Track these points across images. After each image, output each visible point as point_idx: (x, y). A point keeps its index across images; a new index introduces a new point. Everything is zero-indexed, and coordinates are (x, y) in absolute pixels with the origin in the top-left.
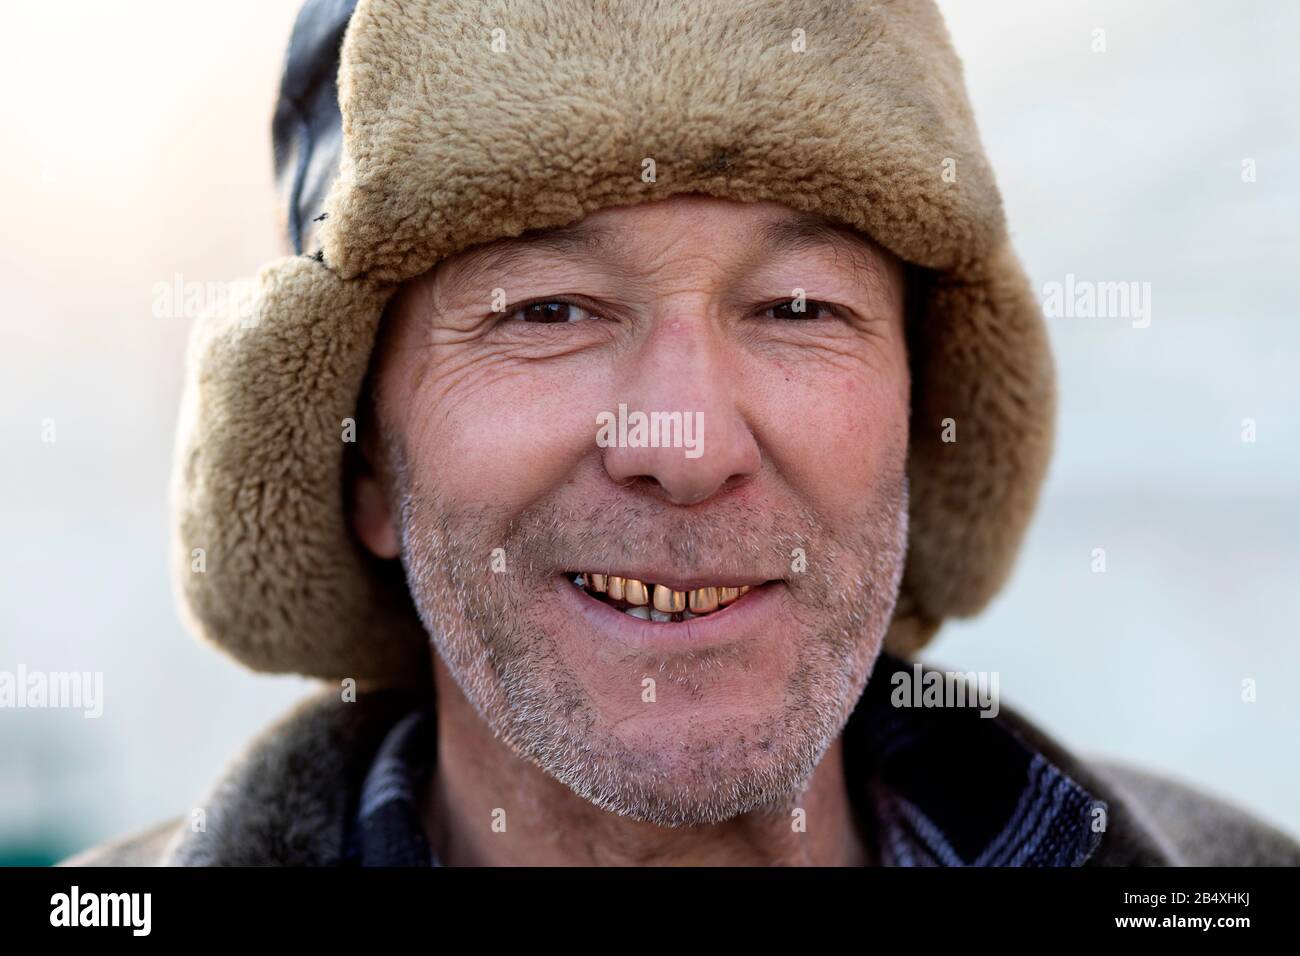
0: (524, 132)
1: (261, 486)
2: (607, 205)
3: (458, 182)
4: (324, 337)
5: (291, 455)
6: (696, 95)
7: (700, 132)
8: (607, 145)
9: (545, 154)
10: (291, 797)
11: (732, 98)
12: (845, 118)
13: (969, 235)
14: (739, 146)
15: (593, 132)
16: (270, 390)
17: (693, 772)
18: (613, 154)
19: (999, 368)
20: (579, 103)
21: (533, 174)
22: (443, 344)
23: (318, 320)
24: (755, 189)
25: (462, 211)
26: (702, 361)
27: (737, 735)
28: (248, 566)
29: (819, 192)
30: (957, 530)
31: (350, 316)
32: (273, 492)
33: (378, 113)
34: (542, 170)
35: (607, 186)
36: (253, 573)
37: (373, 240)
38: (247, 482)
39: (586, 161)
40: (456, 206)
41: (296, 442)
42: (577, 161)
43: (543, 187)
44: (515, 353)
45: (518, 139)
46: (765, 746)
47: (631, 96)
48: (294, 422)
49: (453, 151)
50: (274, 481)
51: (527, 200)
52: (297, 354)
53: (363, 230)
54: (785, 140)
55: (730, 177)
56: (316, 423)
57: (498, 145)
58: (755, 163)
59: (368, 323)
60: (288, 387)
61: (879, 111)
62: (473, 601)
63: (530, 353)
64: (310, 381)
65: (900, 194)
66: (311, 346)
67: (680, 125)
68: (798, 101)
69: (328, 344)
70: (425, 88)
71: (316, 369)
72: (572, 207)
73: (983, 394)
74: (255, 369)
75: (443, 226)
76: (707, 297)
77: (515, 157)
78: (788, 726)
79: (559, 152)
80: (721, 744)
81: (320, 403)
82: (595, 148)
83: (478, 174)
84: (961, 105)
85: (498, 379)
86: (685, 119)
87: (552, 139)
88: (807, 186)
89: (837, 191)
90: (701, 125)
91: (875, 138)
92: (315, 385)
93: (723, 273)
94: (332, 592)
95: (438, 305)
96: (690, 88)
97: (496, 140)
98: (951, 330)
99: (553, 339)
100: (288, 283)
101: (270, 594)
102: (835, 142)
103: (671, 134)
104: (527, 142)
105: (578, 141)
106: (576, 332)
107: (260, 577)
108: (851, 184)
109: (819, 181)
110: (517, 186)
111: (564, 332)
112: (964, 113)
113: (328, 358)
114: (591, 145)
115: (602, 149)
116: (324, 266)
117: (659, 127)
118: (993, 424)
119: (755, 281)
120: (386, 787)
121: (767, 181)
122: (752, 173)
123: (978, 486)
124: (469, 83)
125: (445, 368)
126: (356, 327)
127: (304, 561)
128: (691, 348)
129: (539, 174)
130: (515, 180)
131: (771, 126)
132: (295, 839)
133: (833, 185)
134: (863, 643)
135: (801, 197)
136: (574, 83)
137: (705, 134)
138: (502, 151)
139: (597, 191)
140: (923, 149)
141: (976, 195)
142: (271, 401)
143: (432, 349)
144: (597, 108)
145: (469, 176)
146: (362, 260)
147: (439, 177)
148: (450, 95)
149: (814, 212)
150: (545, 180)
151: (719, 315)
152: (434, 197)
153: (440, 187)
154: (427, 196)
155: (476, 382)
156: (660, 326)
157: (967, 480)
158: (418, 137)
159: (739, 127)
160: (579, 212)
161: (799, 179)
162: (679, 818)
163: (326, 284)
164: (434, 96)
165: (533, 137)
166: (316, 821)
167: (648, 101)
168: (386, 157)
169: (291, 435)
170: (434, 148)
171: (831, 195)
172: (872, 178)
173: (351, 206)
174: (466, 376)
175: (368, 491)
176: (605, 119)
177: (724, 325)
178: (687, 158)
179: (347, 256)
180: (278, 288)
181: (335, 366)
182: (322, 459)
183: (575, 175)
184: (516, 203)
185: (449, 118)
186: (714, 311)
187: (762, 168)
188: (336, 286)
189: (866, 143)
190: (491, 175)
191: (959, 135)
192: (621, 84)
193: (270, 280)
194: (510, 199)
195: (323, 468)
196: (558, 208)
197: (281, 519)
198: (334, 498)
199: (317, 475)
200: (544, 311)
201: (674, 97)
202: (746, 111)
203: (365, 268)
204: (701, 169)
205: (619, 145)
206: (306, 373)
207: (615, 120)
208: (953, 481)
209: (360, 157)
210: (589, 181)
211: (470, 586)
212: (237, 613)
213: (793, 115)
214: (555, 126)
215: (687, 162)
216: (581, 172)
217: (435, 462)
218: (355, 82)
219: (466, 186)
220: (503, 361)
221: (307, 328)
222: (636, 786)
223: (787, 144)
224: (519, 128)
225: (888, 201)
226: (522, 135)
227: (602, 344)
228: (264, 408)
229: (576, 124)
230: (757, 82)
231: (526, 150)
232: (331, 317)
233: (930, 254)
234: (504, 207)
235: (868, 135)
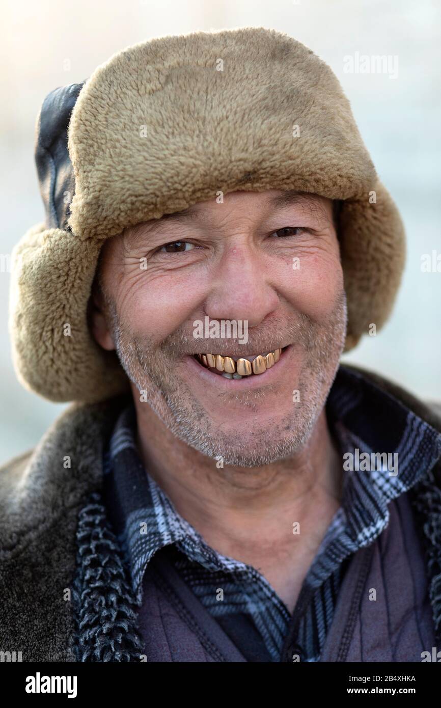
0: (159, 175)
1: (52, 330)
2: (199, 201)
3: (132, 200)
4: (75, 266)
5: (65, 316)
6: (235, 149)
7: (238, 167)
8: (198, 177)
9: (169, 184)
10: (79, 448)
11: (251, 149)
12: (302, 148)
13: (361, 186)
14: (256, 170)
15: (190, 172)
16: (53, 290)
17: (257, 444)
18: (200, 181)
19: (379, 234)
20: (183, 159)
21: (165, 193)
22: (130, 264)
23: (71, 259)
24: (265, 186)
25: (134, 212)
26: (249, 266)
27: (275, 425)
28: (49, 363)
29: (293, 183)
30: (366, 299)
31: (86, 256)
32: (58, 332)
33: (90, 167)
34: (169, 191)
35: (199, 194)
36: (52, 366)
37: (95, 225)
38: (46, 329)
39: (188, 185)
40: (132, 210)
41: (67, 311)
42: (184, 186)
43: (170, 198)
44: (163, 267)
45: (156, 178)
46: (288, 428)
47: (205, 153)
48: (65, 302)
49: (128, 186)
50: (58, 327)
51: (163, 204)
52: (64, 274)
53: (90, 221)
54: (276, 164)
55: (253, 183)
56: (75, 301)
57: (148, 182)
58: (264, 176)
59: (95, 257)
60: (61, 288)
61: (316, 142)
62: (151, 370)
63: (170, 266)
64: (70, 285)
65: (329, 177)
66: (70, 270)
67: (228, 165)
68: (280, 146)
69: (77, 268)
70: (111, 155)
71: (73, 279)
72: (184, 205)
73: (373, 244)
74: (45, 281)
75: (126, 218)
76: (247, 235)
77: (156, 187)
78: (296, 416)
79: (176, 183)
80: (268, 430)
81: (76, 293)
82: (192, 179)
83: (140, 195)
84: (351, 126)
85: (156, 278)
86: (231, 162)
87: (172, 177)
88: (288, 181)
89: (301, 181)
90: (238, 163)
91: (316, 155)
92: (73, 286)
93: (253, 223)
94: (87, 367)
95: (127, 248)
96: (232, 146)
97: (147, 180)
98: (355, 220)
99: (179, 259)
100: (56, 243)
101: (60, 373)
102: (298, 161)
103: (225, 169)
104: (161, 179)
105: (184, 177)
106: (189, 255)
107: (55, 367)
108: (307, 178)
109: (293, 179)
110: (158, 199)
111: (184, 256)
112: (353, 129)
113: (78, 274)
114: (190, 178)
115: (195, 179)
116: (72, 235)
117: (219, 166)
118: (378, 256)
119: (267, 223)
120: (123, 442)
121: (270, 182)
122: (263, 180)
123: (374, 281)
124: (131, 153)
125: (132, 274)
126: (89, 260)
127: (74, 358)
128: (243, 261)
129: (168, 193)
130: (158, 196)
131: (269, 159)
132: (82, 468)
133: (299, 179)
134: (328, 365)
135: (285, 186)
136: (179, 149)
137: (241, 167)
138: (150, 185)
139: (195, 197)
140: (338, 154)
141: (362, 168)
142: (54, 295)
143: (126, 266)
144: (191, 161)
145: (136, 196)
146: (90, 232)
147: (122, 198)
148: (123, 159)
149: (292, 190)
150: (171, 195)
151: (254, 240)
152: (121, 207)
153: (123, 202)
154: (118, 206)
155: (146, 280)
156: (228, 251)
157: (369, 279)
158: (110, 179)
159: (255, 162)
160: (187, 206)
161: (283, 179)
162: (252, 463)
163: (74, 243)
164: (116, 159)
165: (163, 177)
166: (91, 459)
167: (213, 155)
168: (97, 188)
169: (64, 308)
170: (119, 185)
171: (299, 183)
172: (316, 173)
173: (83, 210)
174: (142, 278)
175: (99, 320)
176: (195, 166)
177: (256, 245)
178: (233, 178)
179: (83, 232)
180: (52, 245)
181: (81, 277)
182: (78, 315)
183: (184, 192)
184: (158, 206)
185: (124, 170)
186: (251, 239)
187: (266, 177)
188: (79, 244)
189: (312, 158)
190: (146, 195)
191: (352, 141)
192: (200, 148)
193: (48, 241)
194: (155, 205)
195: (79, 318)
196: (177, 206)
197: (63, 342)
198: (84, 329)
199: (77, 322)
200: (175, 247)
201: (224, 152)
202: (258, 154)
203: (91, 235)
204: (240, 182)
205: (203, 177)
206: (68, 281)
207: (200, 166)
208: (362, 279)
209: (85, 188)
210: (190, 194)
211: (149, 365)
212: (45, 382)
213: (278, 152)
214: (173, 171)
215: (234, 180)
216: (187, 191)
217: (129, 315)
218: (78, 152)
219: (136, 201)
220: (158, 270)
221: (68, 263)
222: (232, 452)
223: (277, 166)
224: (156, 173)
225: (324, 181)
226: (158, 177)
227: (201, 260)
228: (51, 298)
229: (182, 170)
230: (261, 139)
231: (161, 183)
232: (78, 257)
233: (343, 195)
234: (153, 208)
235: (312, 155)
